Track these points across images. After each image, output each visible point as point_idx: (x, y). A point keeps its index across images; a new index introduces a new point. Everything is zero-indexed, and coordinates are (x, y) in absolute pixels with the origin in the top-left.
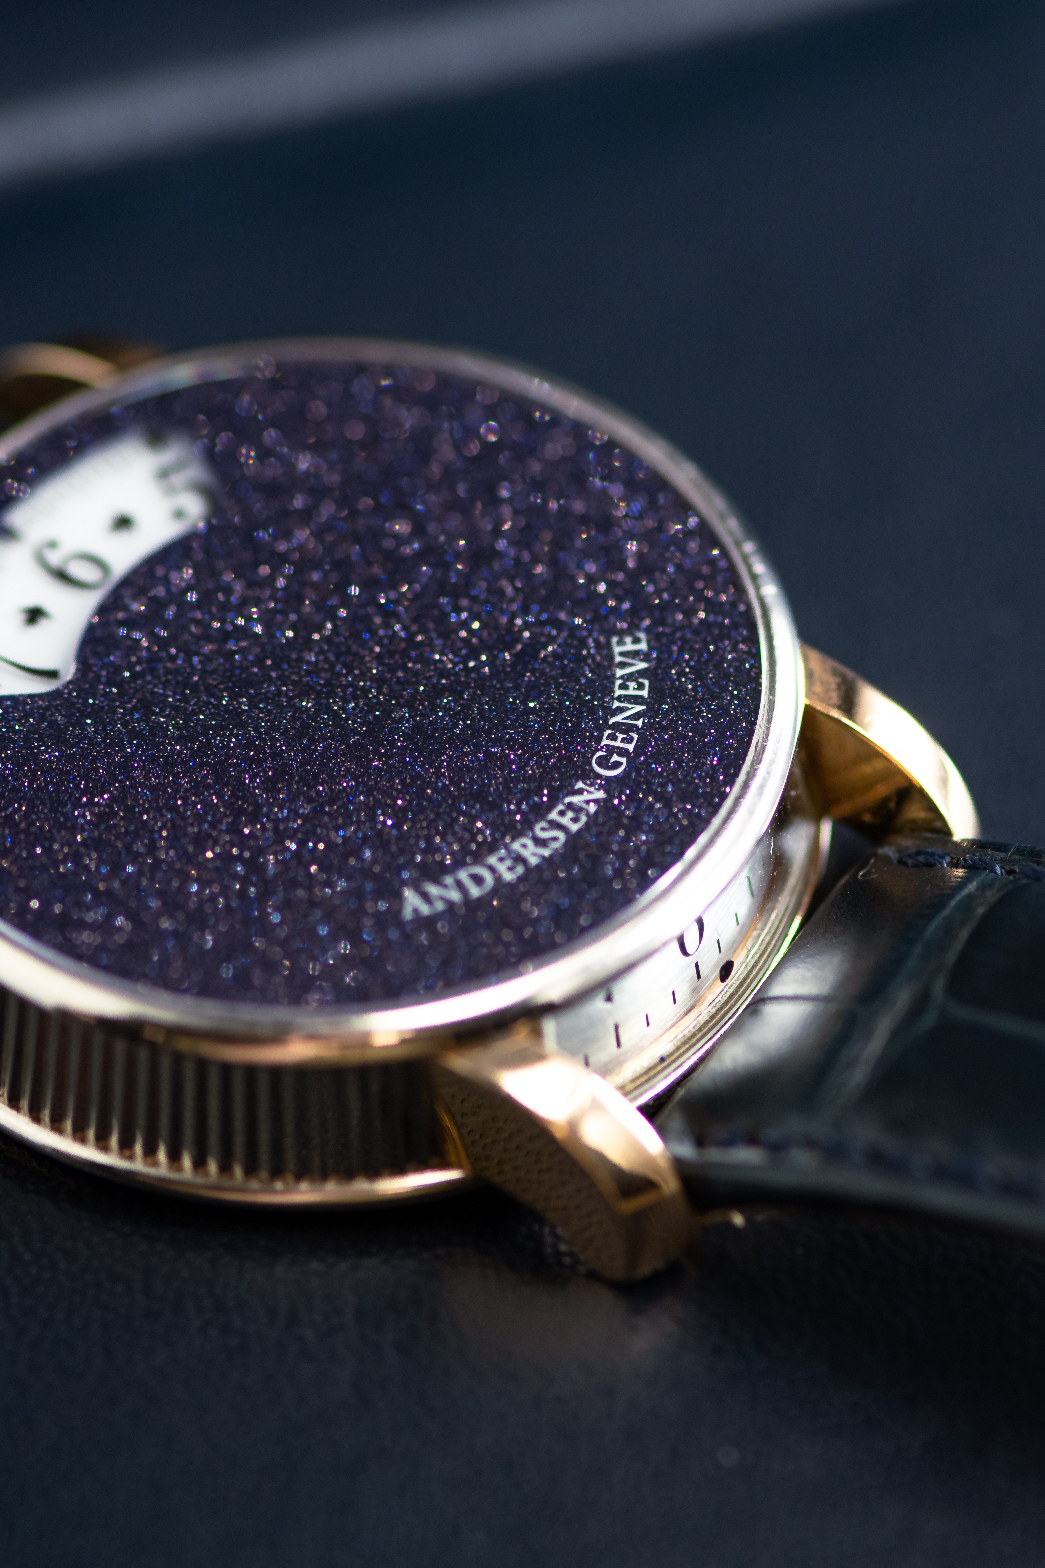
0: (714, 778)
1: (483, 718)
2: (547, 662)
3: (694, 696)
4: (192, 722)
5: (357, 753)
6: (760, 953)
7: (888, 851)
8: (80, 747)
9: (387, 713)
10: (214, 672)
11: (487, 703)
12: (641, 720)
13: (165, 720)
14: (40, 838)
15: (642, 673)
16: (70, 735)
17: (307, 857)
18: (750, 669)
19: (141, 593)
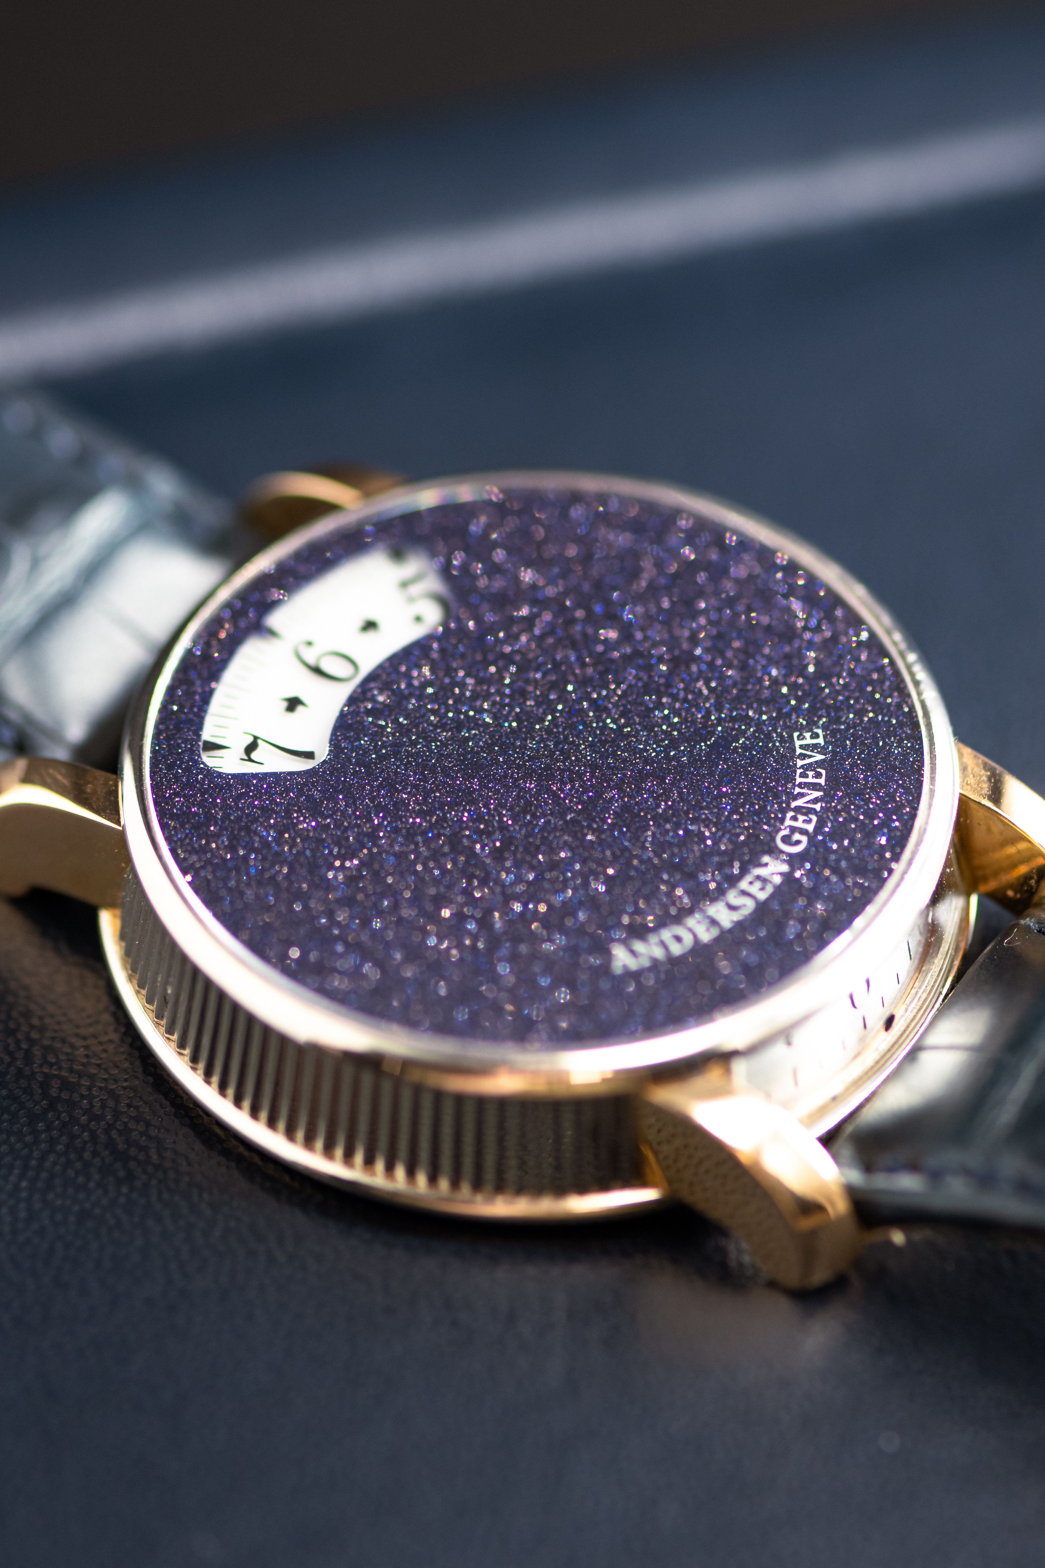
0: (882, 856)
1: (682, 800)
2: (738, 753)
3: (864, 785)
4: (431, 798)
5: (574, 828)
6: (918, 1008)
7: (1028, 922)
8: (333, 818)
9: (599, 795)
10: (449, 756)
11: (685, 787)
12: (819, 804)
13: (406, 796)
14: (299, 896)
15: (819, 764)
16: (325, 808)
17: (529, 916)
18: (913, 762)
19: (385, 687)
